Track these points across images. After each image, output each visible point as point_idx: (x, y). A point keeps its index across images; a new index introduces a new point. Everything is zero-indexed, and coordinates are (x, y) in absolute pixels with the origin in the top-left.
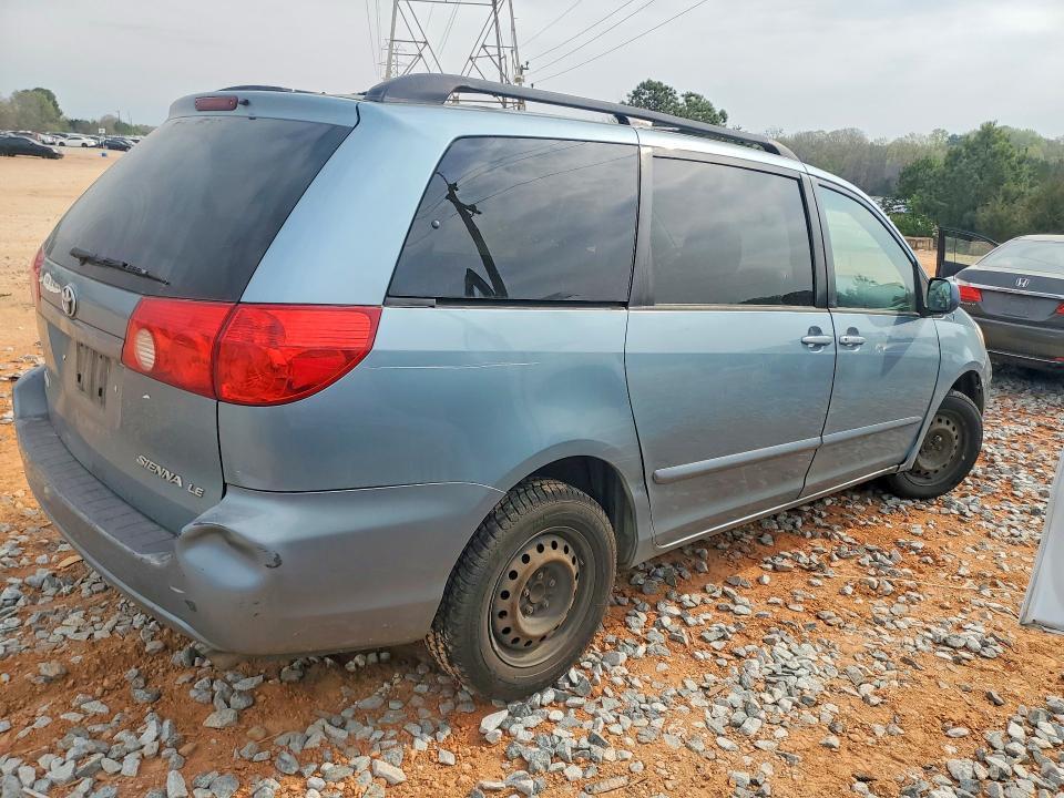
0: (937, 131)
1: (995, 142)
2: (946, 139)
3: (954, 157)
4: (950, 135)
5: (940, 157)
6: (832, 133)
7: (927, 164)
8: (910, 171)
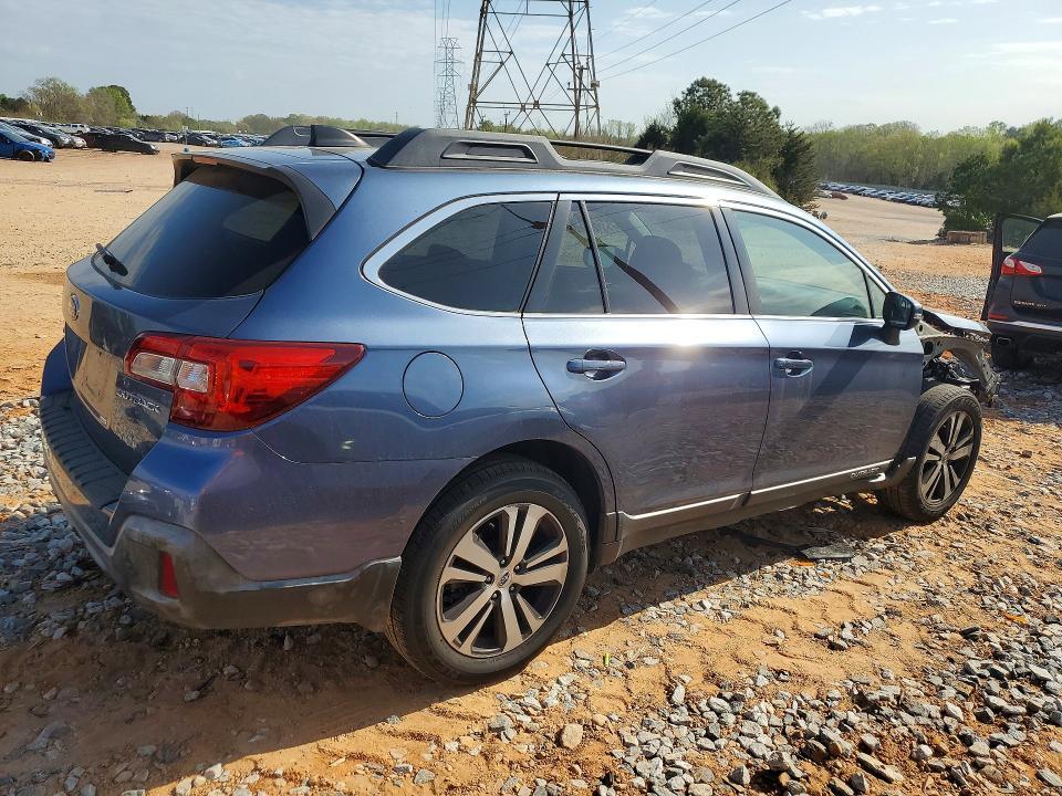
0: (993, 124)
1: (1051, 138)
2: (1003, 132)
3: (1009, 153)
4: (1008, 128)
5: (995, 153)
6: (884, 126)
7: (982, 159)
8: (964, 167)
